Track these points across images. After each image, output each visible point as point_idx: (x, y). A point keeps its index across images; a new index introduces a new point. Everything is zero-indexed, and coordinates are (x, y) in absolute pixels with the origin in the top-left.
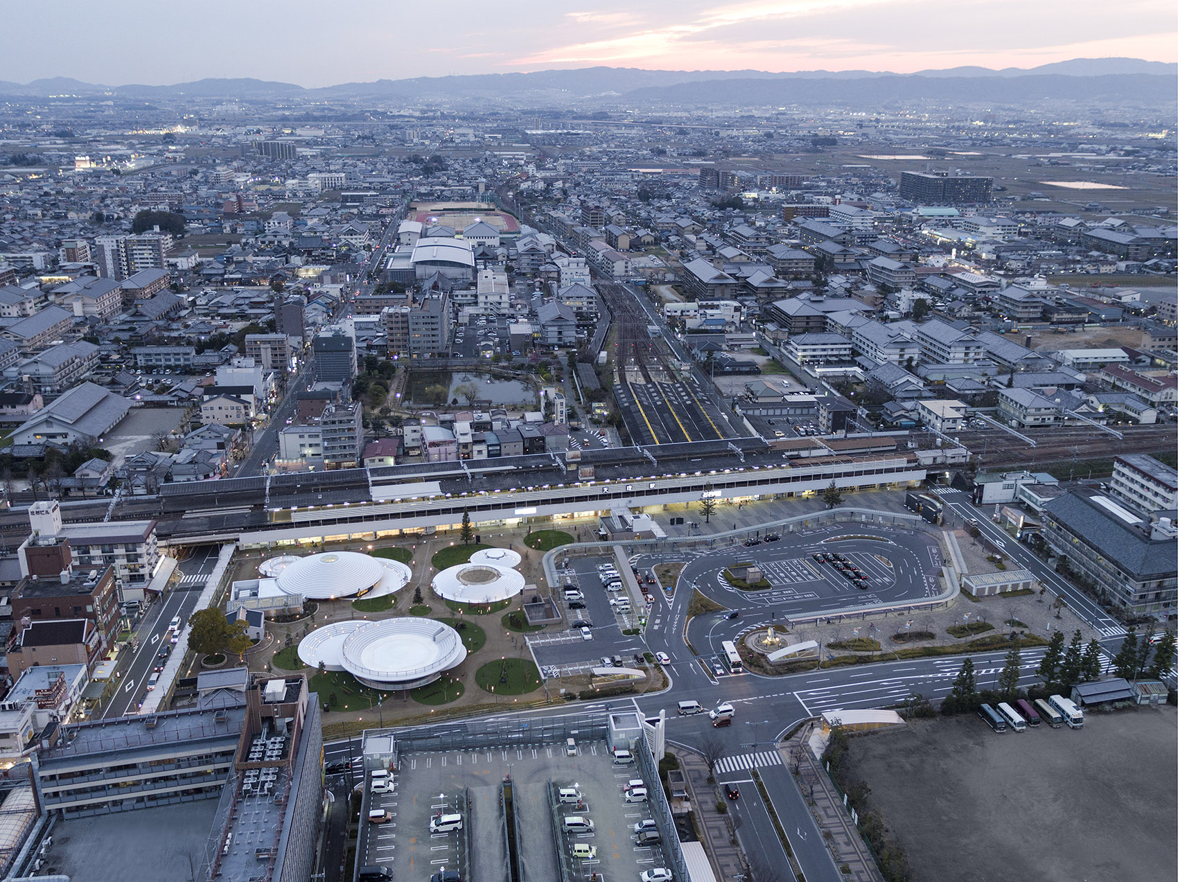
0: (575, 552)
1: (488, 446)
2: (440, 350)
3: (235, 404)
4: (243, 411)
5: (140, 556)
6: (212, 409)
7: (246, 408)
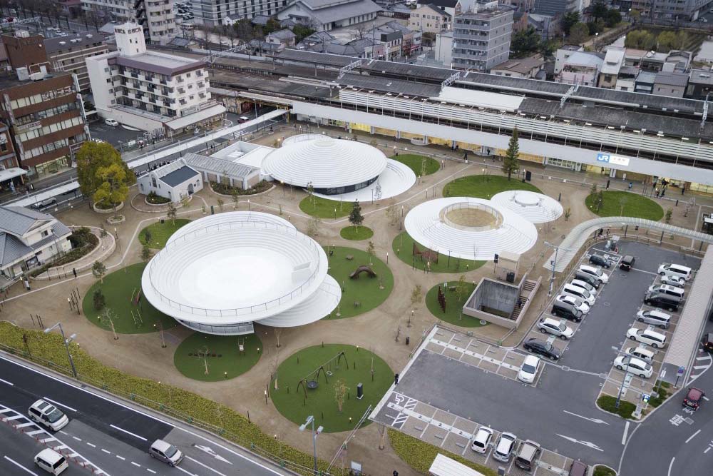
0: (647, 234)
1: (637, 83)
2: (684, 12)
3: (436, 14)
4: (442, 22)
5: (171, 90)
6: (418, 16)
7: (445, 19)
